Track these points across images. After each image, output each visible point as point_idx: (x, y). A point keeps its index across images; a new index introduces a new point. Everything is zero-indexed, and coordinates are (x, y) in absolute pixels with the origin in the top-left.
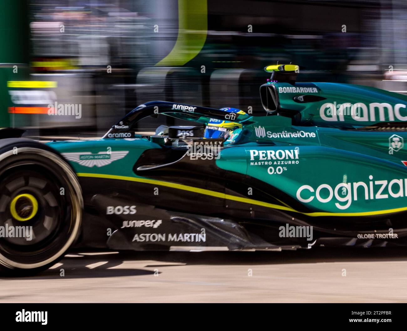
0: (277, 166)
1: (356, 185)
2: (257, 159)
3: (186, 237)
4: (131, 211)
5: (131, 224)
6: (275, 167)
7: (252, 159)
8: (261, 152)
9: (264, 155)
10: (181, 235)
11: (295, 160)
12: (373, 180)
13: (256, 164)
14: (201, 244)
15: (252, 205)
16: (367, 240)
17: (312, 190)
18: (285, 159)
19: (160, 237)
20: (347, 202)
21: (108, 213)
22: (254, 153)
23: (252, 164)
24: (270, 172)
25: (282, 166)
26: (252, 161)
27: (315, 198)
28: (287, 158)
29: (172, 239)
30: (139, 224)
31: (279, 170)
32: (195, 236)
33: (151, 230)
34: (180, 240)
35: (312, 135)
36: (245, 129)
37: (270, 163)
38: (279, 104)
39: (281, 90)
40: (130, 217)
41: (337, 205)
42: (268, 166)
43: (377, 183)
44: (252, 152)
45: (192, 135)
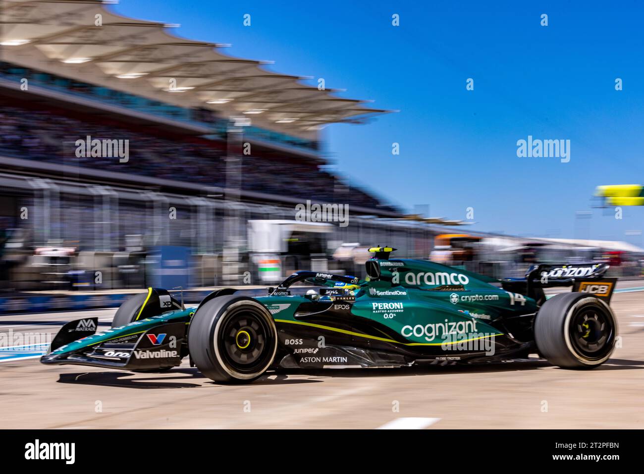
0: (390, 313)
1: (438, 325)
2: (377, 309)
3: (334, 359)
4: (299, 342)
5: (300, 351)
6: (388, 314)
7: (374, 308)
8: (379, 304)
9: (382, 306)
10: (331, 358)
11: (401, 309)
12: (448, 322)
13: (377, 312)
14: (344, 363)
15: (369, 339)
16: (442, 361)
17: (411, 328)
18: (394, 309)
19: (317, 359)
20: (432, 336)
21: (286, 344)
22: (375, 305)
23: (374, 312)
24: (386, 317)
25: (393, 313)
26: (374, 310)
27: (413, 334)
28: (396, 308)
29: (325, 361)
30: (305, 351)
31: (391, 316)
32: (340, 359)
33: (312, 355)
34: (330, 361)
35: (404, 293)
36: (362, 290)
37: (386, 311)
38: (380, 273)
39: (382, 264)
40: (299, 347)
41: (426, 338)
42: (384, 313)
43: (450, 324)
44: (373, 304)
45: (337, 293)
